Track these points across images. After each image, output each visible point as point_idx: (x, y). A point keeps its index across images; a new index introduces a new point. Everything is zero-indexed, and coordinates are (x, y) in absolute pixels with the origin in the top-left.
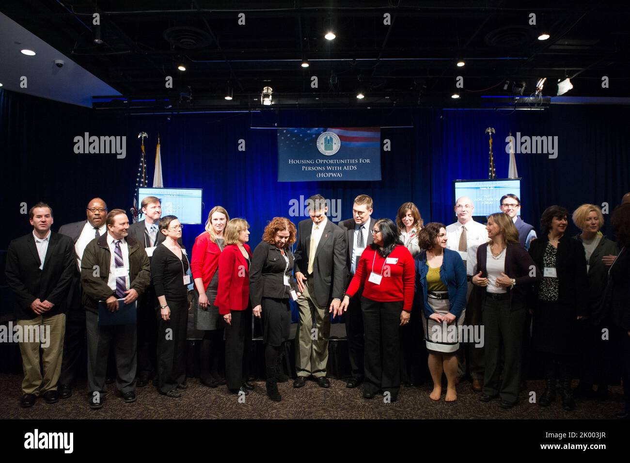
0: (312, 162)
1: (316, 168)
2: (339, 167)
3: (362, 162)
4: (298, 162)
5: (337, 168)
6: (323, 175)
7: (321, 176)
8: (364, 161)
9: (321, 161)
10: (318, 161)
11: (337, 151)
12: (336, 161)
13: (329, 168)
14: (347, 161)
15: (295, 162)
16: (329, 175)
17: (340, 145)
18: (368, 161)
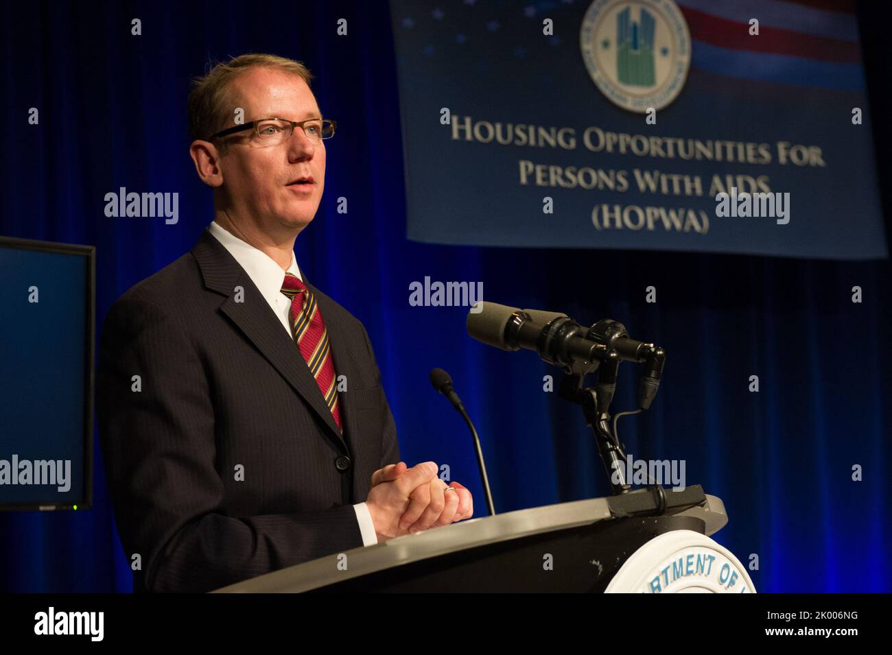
0: (567, 137)
1: (587, 178)
2: (692, 181)
3: (788, 158)
4: (495, 131)
5: (682, 184)
6: (622, 218)
7: (612, 221)
8: (800, 155)
9: (607, 140)
10: (595, 139)
11: (673, 94)
12: (676, 147)
13: (646, 181)
14: (724, 149)
15: (484, 131)
16: (648, 217)
17: (685, 59)
18: (813, 156)
